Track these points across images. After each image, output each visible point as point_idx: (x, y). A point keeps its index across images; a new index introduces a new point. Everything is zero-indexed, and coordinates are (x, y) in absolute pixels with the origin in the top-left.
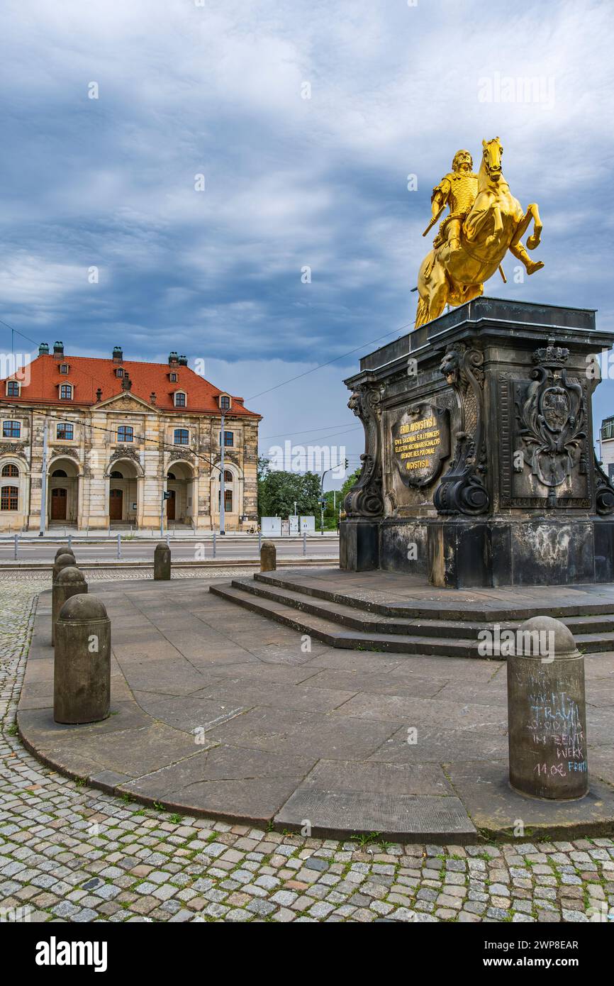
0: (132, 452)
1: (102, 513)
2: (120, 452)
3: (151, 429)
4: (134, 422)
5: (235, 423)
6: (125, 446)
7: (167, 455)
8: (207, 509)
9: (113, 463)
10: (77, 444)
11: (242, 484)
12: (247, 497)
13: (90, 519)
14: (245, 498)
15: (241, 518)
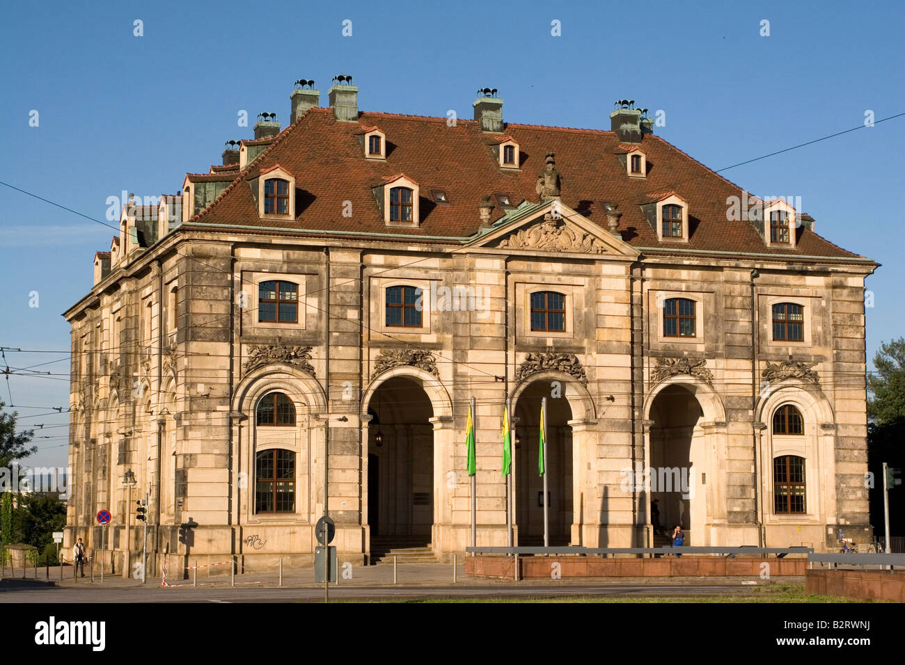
0: (566, 358)
1: (500, 518)
2: (539, 357)
3: (611, 298)
4: (565, 279)
5: (810, 280)
6: (550, 343)
7: (650, 364)
8: (749, 507)
9: (522, 387)
10: (432, 338)
11: (830, 441)
12: (844, 476)
13: (479, 532)
14: (840, 478)
15: (831, 531)
